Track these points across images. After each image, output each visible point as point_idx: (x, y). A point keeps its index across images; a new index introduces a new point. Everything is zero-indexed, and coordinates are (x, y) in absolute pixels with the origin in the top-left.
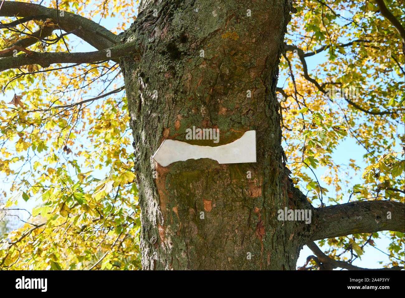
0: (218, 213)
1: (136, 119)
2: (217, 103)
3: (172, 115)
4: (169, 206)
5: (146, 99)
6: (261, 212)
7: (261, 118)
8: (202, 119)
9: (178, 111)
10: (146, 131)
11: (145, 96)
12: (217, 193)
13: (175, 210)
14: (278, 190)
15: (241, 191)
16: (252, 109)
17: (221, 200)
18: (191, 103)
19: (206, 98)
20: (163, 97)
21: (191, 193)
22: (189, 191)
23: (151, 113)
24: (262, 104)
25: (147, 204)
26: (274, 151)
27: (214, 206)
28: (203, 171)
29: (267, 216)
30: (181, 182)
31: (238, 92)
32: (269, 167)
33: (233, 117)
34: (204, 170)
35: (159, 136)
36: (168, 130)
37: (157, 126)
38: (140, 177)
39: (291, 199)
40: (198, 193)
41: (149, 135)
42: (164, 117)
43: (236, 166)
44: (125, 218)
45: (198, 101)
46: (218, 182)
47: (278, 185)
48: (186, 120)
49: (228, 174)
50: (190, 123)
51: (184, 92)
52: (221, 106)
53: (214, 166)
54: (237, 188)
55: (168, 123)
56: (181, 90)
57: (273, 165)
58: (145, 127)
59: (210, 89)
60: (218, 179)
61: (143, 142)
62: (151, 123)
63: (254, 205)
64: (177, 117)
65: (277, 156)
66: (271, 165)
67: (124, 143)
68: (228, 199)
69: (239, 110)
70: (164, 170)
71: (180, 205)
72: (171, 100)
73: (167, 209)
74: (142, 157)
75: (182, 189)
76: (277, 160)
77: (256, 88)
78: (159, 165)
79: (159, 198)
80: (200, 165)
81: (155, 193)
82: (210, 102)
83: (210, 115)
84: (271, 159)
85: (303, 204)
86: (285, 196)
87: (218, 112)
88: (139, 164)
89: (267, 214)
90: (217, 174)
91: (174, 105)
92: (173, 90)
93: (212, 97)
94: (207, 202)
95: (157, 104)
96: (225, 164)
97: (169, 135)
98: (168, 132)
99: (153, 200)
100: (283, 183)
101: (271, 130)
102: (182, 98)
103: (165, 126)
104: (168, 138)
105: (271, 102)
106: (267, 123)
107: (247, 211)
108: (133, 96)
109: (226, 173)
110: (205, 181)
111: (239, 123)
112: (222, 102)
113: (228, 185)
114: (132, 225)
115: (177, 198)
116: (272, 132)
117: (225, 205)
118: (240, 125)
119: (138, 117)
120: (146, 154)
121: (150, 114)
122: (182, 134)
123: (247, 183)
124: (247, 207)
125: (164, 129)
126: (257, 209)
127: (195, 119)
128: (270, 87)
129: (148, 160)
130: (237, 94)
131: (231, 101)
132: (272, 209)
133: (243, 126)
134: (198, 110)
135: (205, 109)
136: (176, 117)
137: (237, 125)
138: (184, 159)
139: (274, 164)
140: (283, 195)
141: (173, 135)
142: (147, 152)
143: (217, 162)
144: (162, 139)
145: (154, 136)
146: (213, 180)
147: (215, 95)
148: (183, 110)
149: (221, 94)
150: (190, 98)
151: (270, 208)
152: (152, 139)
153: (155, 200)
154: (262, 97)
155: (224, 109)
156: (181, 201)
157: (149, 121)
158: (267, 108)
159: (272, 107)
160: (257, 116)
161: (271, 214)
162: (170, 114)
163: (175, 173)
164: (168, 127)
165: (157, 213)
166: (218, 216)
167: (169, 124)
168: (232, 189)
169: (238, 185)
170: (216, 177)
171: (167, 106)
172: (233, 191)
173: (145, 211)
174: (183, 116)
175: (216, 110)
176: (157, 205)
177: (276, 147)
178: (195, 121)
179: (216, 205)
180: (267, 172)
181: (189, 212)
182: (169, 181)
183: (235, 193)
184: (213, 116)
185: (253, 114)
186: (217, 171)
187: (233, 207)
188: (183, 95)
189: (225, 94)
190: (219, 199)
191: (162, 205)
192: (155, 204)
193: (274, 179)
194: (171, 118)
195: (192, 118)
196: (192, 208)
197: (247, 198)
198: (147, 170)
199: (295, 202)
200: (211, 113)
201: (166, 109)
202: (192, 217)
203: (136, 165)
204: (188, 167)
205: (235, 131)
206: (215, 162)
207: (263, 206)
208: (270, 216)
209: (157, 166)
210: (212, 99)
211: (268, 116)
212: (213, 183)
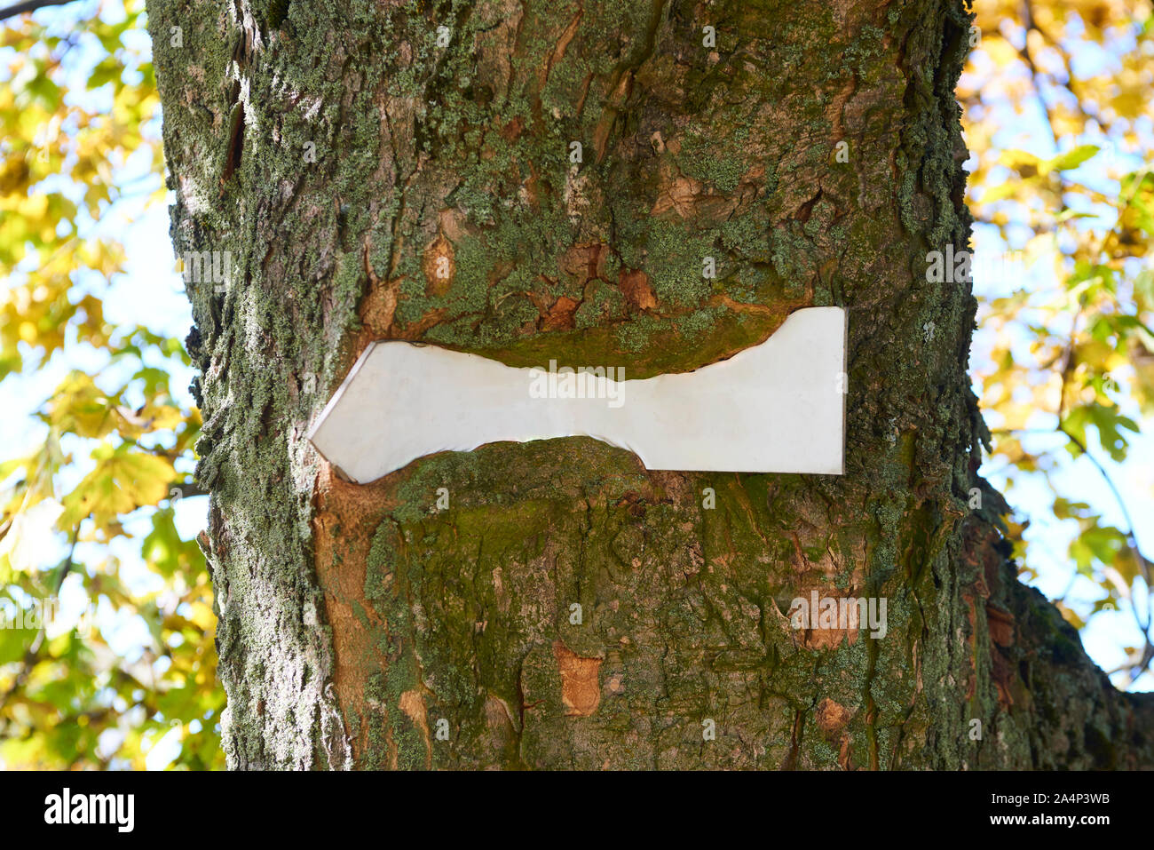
0: (631, 725)
1: (205, 207)
2: (647, 154)
3: (410, 213)
4: (384, 685)
5: (271, 115)
6: (852, 724)
7: (873, 239)
8: (567, 239)
9: (444, 193)
10: (268, 289)
11: (262, 98)
12: (633, 622)
13: (412, 705)
14: (944, 611)
15: (755, 613)
16: (833, 191)
17: (650, 656)
18: (515, 153)
19: (592, 127)
20: (367, 110)
21: (496, 620)
22: (486, 606)
23: (297, 190)
24: (884, 166)
25: (261, 670)
26: (933, 412)
27: (614, 685)
28: (560, 507)
29: (884, 747)
30: (448, 561)
31: (763, 100)
32: (902, 495)
33: (733, 235)
34: (568, 501)
35: (342, 321)
36: (390, 291)
37: (333, 268)
38: (228, 524)
39: (1002, 650)
40: (533, 615)
41: (288, 310)
42: (369, 223)
43: (731, 485)
44: (102, 679)
45: (550, 144)
46: (636, 563)
47: (946, 587)
48: (484, 238)
49: (688, 527)
50: (507, 257)
51: (480, 94)
52: (667, 171)
53: (619, 483)
54: (736, 600)
55: (391, 257)
56: (465, 82)
57: (924, 484)
58: (264, 264)
59: (618, 82)
60: (635, 549)
61: (252, 342)
62: (298, 250)
63: (820, 687)
64: (440, 226)
65: (945, 438)
66: (914, 482)
67: (97, 267)
68: (685, 654)
69: (764, 197)
70: (365, 501)
71: (440, 682)
72: (408, 128)
73: (374, 702)
74: (242, 421)
75: (452, 599)
76: (944, 457)
77: (858, 83)
78: (337, 473)
79: (333, 645)
80: (545, 472)
81: (311, 618)
82: (610, 149)
83: (608, 215)
84: (915, 452)
85: (1064, 677)
86: (974, 639)
87: (652, 202)
88: (226, 458)
89: (884, 734)
90: (632, 522)
91: (424, 157)
92: (418, 79)
93: (625, 120)
94: (575, 665)
95: (334, 146)
96: (680, 473)
97: (395, 320)
98: (391, 303)
99: (297, 649)
100: (970, 570)
101: (921, 304)
102: (465, 125)
103: (377, 269)
104: (389, 337)
105: (930, 153)
106: (902, 264)
107: (779, 717)
108: (198, 86)
109: (682, 517)
110: (569, 556)
111: (758, 265)
112: (674, 147)
113: (689, 580)
114: (138, 715)
115: (427, 644)
116: (926, 314)
117: (669, 684)
118: (763, 275)
119: (223, 201)
120: (268, 410)
121: (293, 200)
122: (463, 315)
123: (787, 572)
124: (784, 695)
125: (367, 287)
126: (835, 712)
127: (534, 238)
128: (930, 74)
129: (279, 440)
130: (757, 107)
131: (721, 145)
132: (911, 710)
133: (780, 284)
134: (549, 189)
135: (586, 187)
136: (433, 226)
137: (748, 277)
138: (467, 440)
139: (932, 477)
140: (967, 634)
141: (415, 320)
142: (271, 400)
143: (634, 458)
144: (359, 337)
145: (311, 317)
146: (612, 551)
147: (641, 112)
148: (473, 189)
149: (670, 107)
150: (509, 127)
151: (898, 708)
152: (304, 331)
153: (311, 651)
154: (887, 126)
155: (684, 189)
156: (443, 659)
157: (287, 235)
158: (910, 185)
159: (933, 181)
160: (857, 228)
161: (902, 735)
162: (401, 208)
163: (417, 516)
164: (388, 279)
165: (317, 717)
166: (630, 739)
167: (397, 260)
168: (707, 603)
169: (743, 585)
170: (627, 537)
171: (386, 161)
172: (714, 614)
173: (254, 703)
174: (471, 222)
175: (643, 188)
176: (316, 678)
177: (942, 389)
178: (531, 245)
179: (624, 682)
180: (894, 517)
181: (484, 718)
182: (390, 555)
183: (722, 621)
184: (626, 223)
185: (837, 219)
186: (635, 509)
187: (713, 697)
188: (472, 110)
189: (693, 107)
190: (638, 653)
191: (348, 678)
192: (307, 672)
193: (925, 557)
194: (404, 225)
195: (514, 229)
196: (502, 694)
197: (784, 653)
198: (269, 490)
199: (1023, 666)
200: (618, 209)
201: (380, 175)
202: (498, 744)
203: (211, 460)
204: (487, 487)
205: (738, 308)
206: (626, 460)
207: (867, 693)
208: (900, 749)
209: (325, 478)
210: (625, 133)
211: (913, 227)
212: (612, 566)
